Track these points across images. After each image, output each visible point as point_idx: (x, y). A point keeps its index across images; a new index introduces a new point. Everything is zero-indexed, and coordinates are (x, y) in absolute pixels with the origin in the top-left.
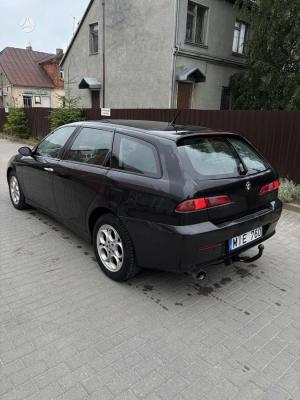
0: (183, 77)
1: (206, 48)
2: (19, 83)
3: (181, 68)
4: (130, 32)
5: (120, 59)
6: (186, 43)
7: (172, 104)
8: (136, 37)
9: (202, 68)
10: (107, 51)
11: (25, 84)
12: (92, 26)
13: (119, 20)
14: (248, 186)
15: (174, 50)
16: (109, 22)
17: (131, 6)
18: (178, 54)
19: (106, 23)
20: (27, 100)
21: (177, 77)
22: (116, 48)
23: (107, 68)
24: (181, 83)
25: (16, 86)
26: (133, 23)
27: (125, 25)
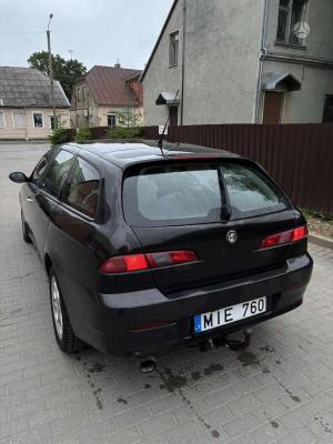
0: (271, 86)
1: (304, 48)
2: (105, 102)
3: (270, 75)
4: (211, 37)
5: (200, 69)
6: (276, 45)
7: (257, 118)
8: (218, 42)
9: (297, 73)
10: (187, 61)
11: (110, 102)
12: (173, 35)
13: (201, 25)
14: (232, 237)
15: (261, 54)
16: (190, 29)
17: (213, 8)
18: (265, 58)
19: (187, 31)
20: (111, 120)
21: (264, 86)
22: (196, 57)
23: (186, 81)
24: (268, 93)
25: (100, 105)
26: (215, 27)
27: (206, 30)
